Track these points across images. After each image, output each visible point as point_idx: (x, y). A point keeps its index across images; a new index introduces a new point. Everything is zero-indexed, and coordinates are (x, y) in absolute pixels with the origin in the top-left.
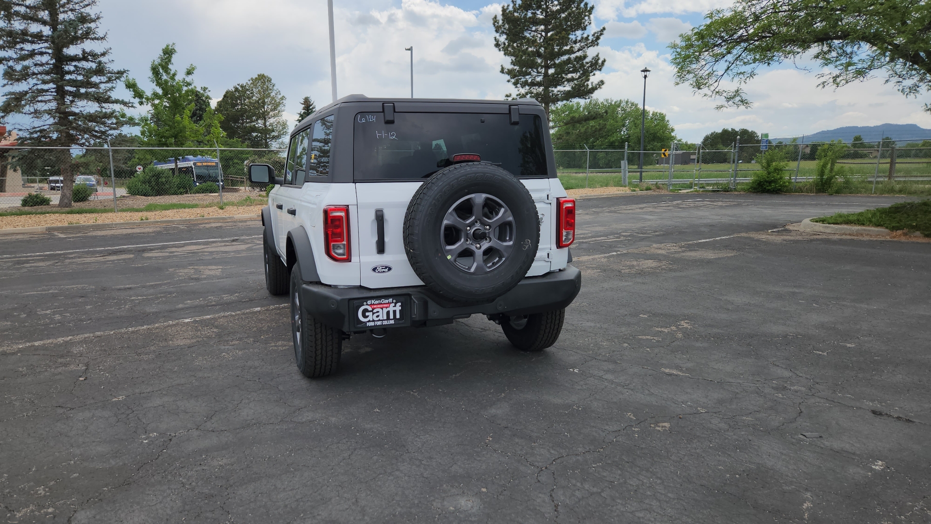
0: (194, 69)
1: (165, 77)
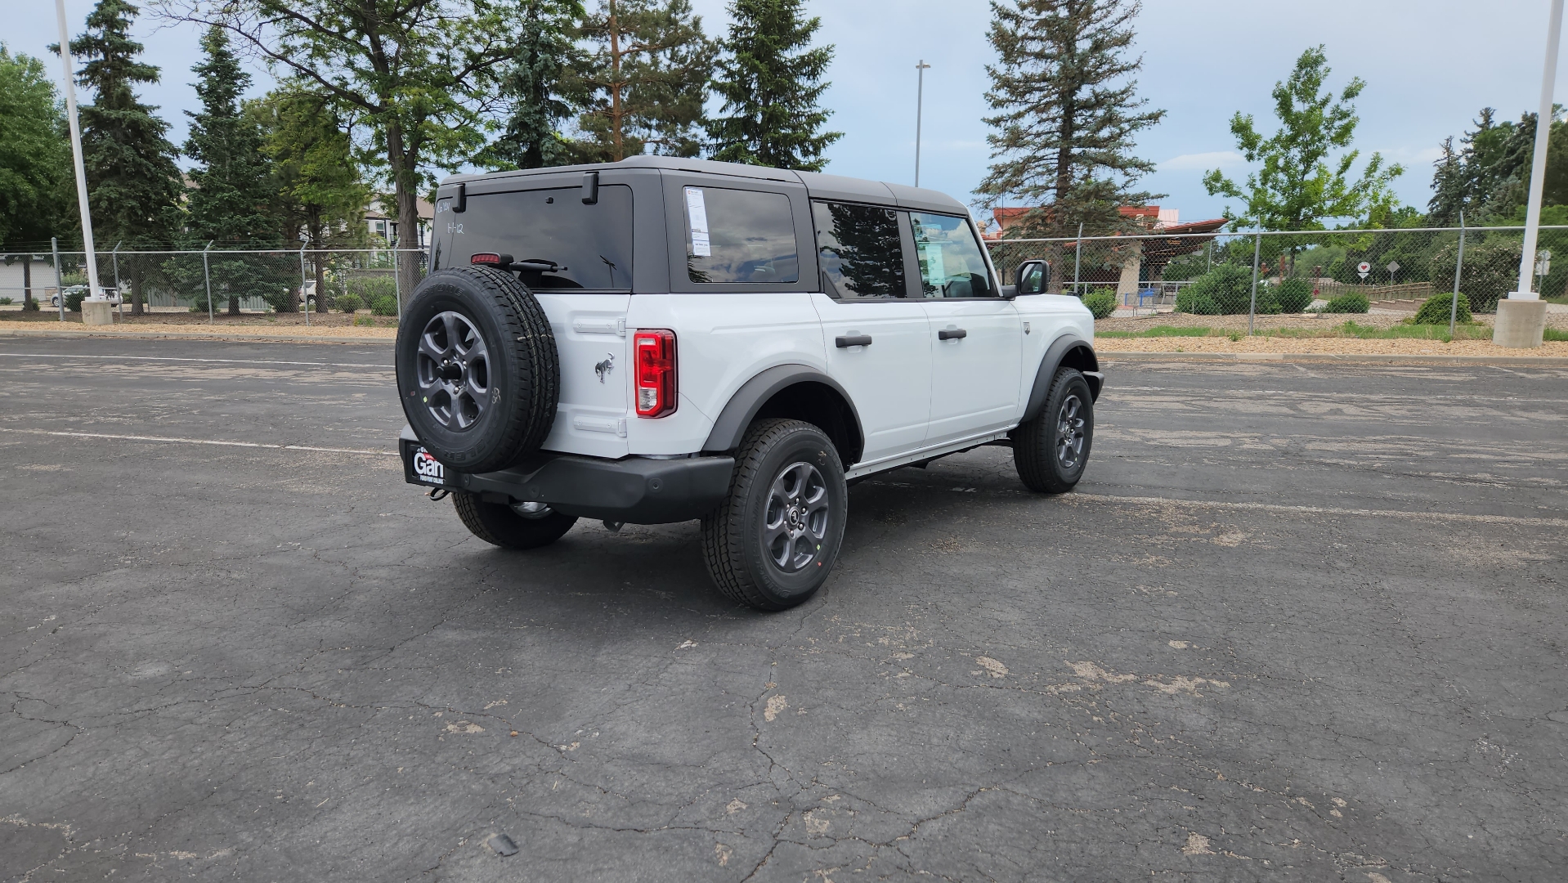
0: (1361, 86)
1: (1299, 107)
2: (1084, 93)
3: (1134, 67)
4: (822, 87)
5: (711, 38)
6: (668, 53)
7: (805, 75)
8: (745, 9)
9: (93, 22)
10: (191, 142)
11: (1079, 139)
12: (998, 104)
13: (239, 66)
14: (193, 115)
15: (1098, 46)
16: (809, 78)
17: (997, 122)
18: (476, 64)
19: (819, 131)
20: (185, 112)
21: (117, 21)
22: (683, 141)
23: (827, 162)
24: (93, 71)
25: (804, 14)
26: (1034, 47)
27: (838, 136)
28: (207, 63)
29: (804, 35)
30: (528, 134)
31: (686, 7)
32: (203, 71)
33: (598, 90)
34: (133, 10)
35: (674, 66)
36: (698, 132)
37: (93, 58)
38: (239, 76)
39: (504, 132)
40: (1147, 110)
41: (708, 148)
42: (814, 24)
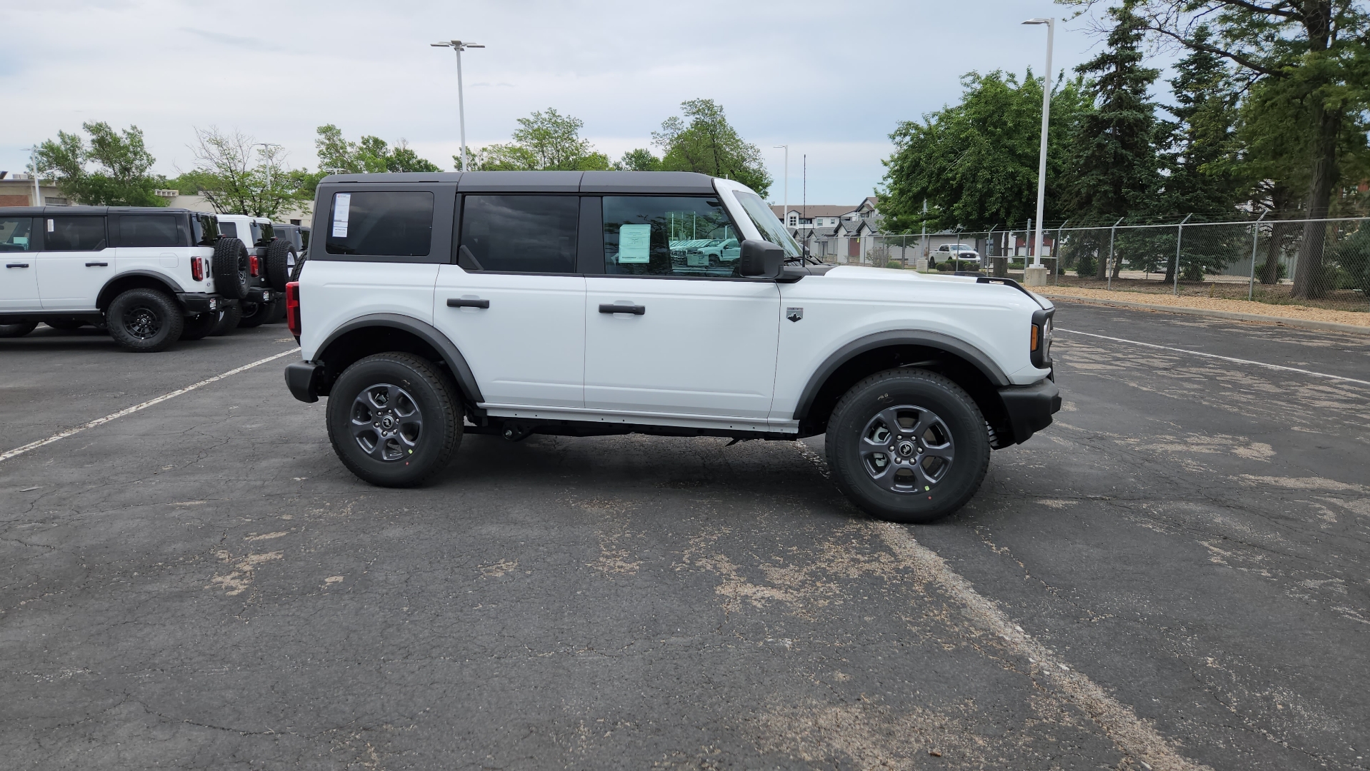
9: (1111, 43)
14: (1165, 107)
21: (1130, 37)
32: (1182, 66)
34: (1145, 26)
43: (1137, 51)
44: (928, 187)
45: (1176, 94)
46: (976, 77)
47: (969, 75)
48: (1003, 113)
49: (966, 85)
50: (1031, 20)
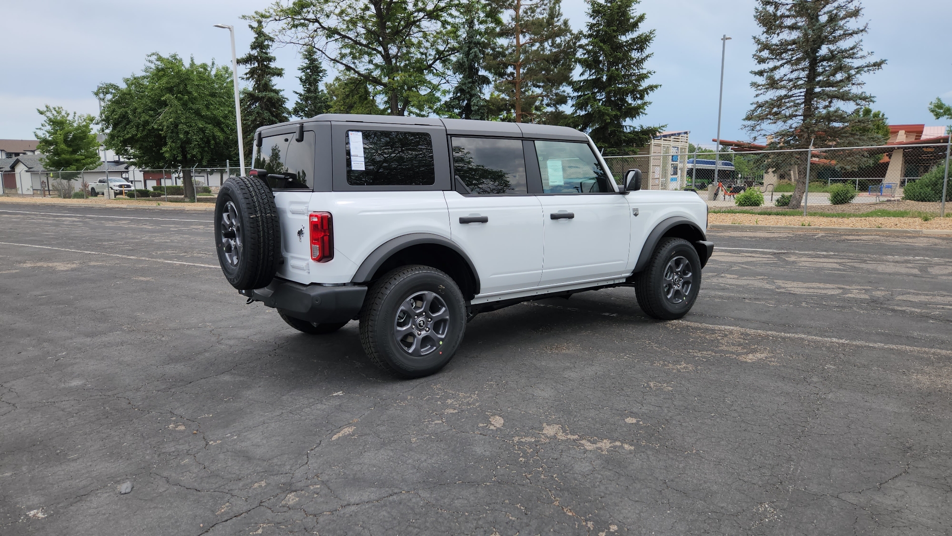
2: (824, 50)
3: (862, 31)
4: (647, 57)
5: (575, 31)
6: (550, 41)
7: (635, 50)
8: (597, 11)
9: (253, 48)
10: (296, 108)
11: (820, 81)
12: (762, 61)
13: (322, 66)
14: (297, 93)
15: (833, 19)
16: (638, 52)
17: (761, 73)
18: (441, 56)
19: (645, 84)
20: (294, 92)
21: (264, 46)
22: (557, 94)
23: (650, 103)
24: (252, 73)
25: (635, 11)
26: (789, 22)
27: (656, 87)
28: (305, 65)
29: (635, 25)
30: (464, 95)
31: (558, 14)
32: (303, 69)
33: (509, 67)
34: (272, 40)
35: (554, 50)
36: (567, 90)
37: (253, 66)
38: (321, 71)
39: (451, 95)
40: (872, 60)
41: (572, 98)
42: (641, 18)
43: (272, 55)
44: (136, 135)
45: (303, 86)
46: (160, 59)
47: (153, 54)
48: (186, 85)
49: (150, 61)
50: (219, 25)
